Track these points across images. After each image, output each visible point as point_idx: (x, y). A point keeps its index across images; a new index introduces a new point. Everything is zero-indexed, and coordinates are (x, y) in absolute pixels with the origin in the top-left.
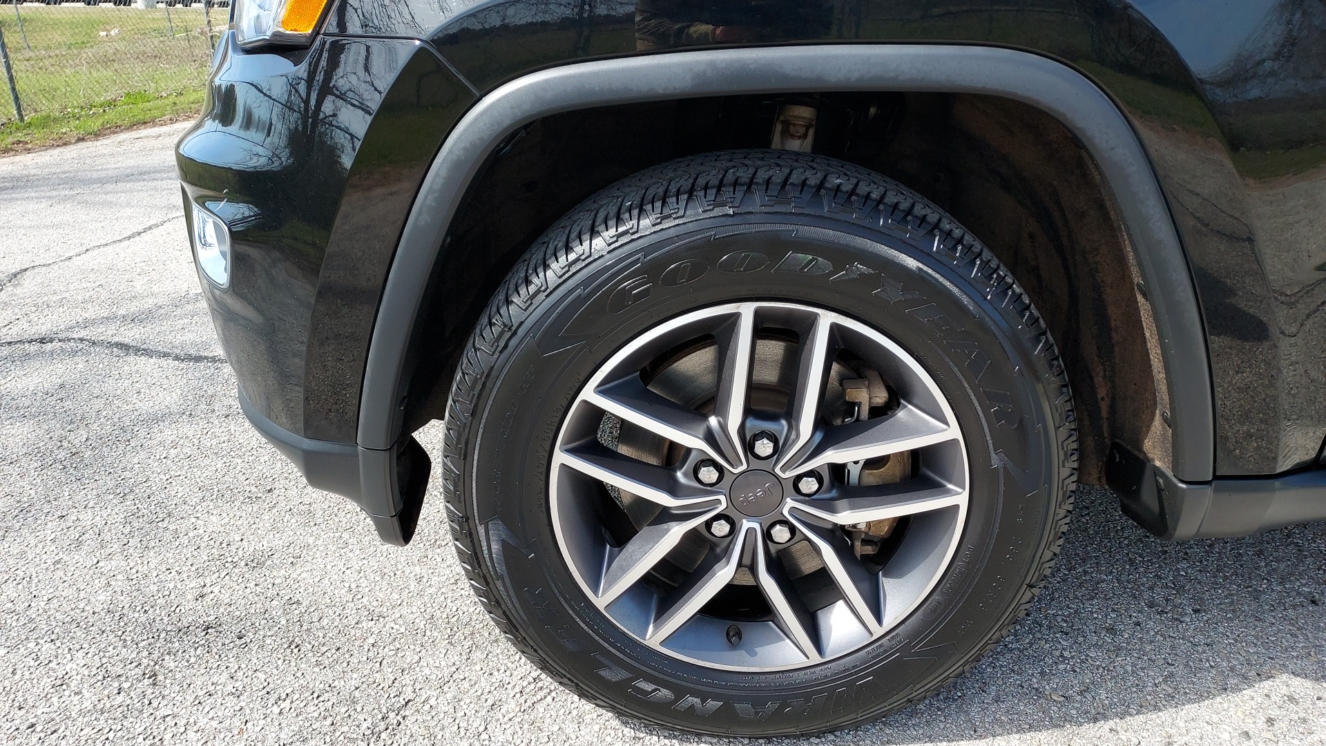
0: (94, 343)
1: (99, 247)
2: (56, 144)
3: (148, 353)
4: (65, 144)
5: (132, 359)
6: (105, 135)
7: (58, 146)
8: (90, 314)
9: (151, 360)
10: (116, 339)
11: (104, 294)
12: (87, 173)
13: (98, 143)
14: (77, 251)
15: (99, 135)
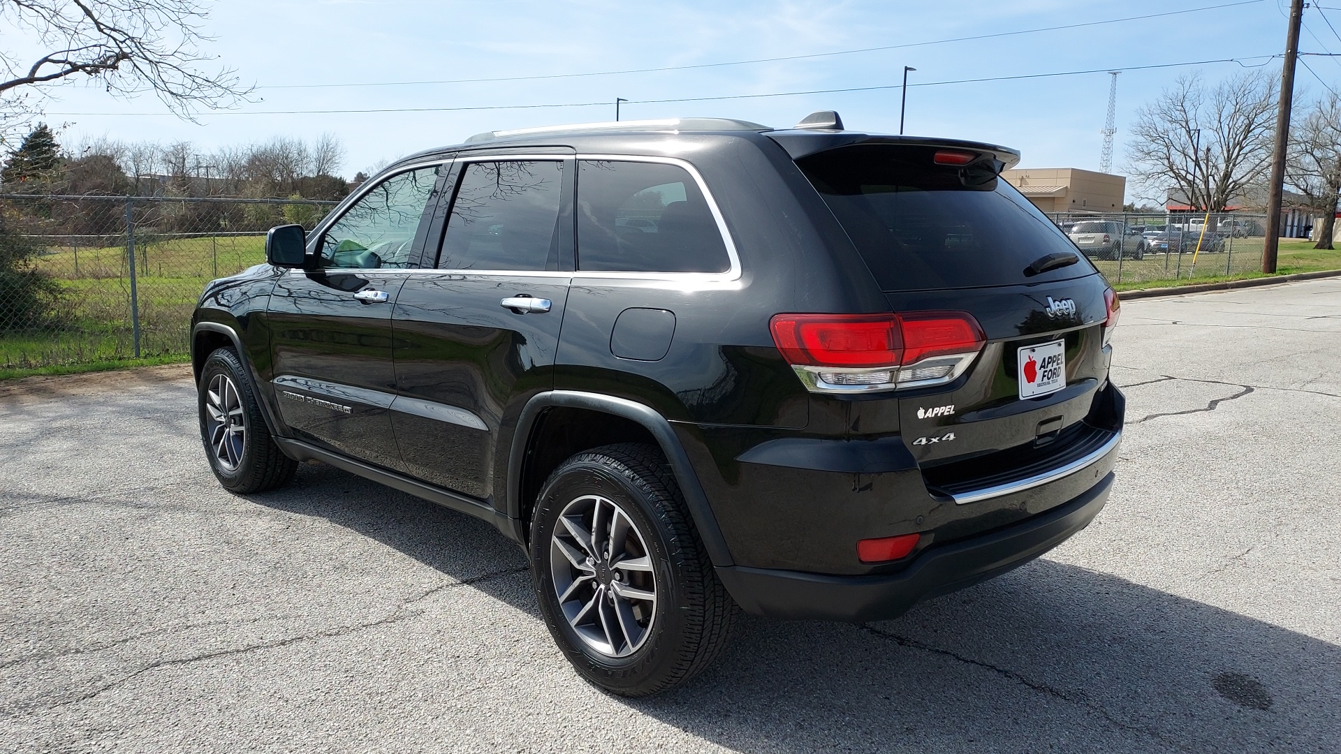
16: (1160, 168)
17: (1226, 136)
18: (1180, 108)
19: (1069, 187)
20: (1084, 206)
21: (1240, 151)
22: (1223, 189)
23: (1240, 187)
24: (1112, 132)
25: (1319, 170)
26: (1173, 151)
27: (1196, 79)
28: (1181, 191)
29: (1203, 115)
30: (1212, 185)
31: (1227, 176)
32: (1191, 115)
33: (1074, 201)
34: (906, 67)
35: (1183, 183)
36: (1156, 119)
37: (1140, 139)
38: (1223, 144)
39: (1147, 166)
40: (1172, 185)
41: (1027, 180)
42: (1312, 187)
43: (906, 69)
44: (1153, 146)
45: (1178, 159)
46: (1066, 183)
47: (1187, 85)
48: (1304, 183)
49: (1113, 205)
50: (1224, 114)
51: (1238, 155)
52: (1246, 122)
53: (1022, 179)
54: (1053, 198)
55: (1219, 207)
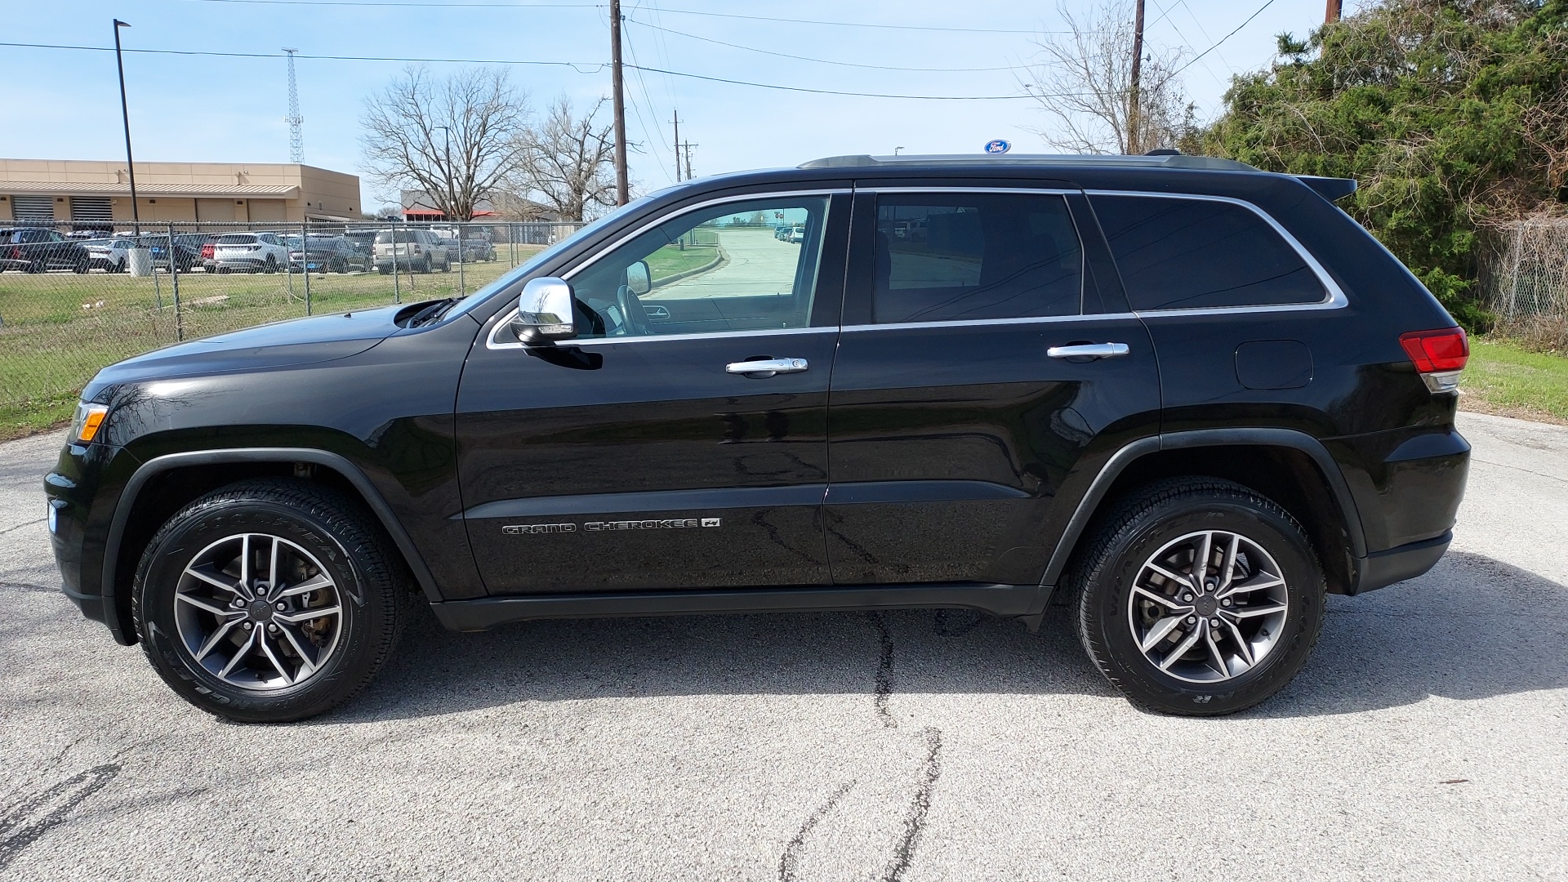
0: (9, 585)
1: (27, 524)
2: (10, 438)
3: (44, 590)
4: (19, 438)
5: (32, 593)
6: (57, 428)
7: (13, 439)
8: (11, 567)
9: (45, 594)
10: (24, 582)
11: (23, 555)
12: (32, 464)
13: (49, 437)
14: (9, 528)
15: (52, 429)
16: (401, 168)
17: (462, 135)
18: (411, 101)
19: (301, 187)
20: (321, 209)
21: (479, 152)
22: (467, 192)
23: (484, 191)
24: (298, 122)
25: (563, 176)
26: (410, 148)
27: (424, 70)
28: (426, 194)
29: (436, 112)
30: (457, 189)
31: (470, 178)
32: (424, 109)
33: (309, 204)
34: (115, 21)
35: (427, 186)
36: (388, 112)
37: (373, 133)
38: (460, 143)
39: (386, 165)
40: (415, 187)
41: (247, 177)
42: (559, 194)
43: (117, 23)
44: (389, 143)
45: (417, 158)
46: (296, 182)
47: (415, 75)
48: (551, 189)
49: (351, 209)
50: (457, 111)
51: (478, 156)
52: (480, 121)
53: (240, 175)
54: (284, 201)
55: (466, 212)
